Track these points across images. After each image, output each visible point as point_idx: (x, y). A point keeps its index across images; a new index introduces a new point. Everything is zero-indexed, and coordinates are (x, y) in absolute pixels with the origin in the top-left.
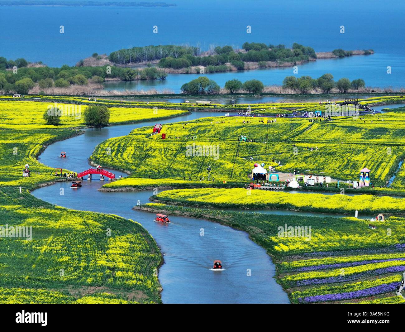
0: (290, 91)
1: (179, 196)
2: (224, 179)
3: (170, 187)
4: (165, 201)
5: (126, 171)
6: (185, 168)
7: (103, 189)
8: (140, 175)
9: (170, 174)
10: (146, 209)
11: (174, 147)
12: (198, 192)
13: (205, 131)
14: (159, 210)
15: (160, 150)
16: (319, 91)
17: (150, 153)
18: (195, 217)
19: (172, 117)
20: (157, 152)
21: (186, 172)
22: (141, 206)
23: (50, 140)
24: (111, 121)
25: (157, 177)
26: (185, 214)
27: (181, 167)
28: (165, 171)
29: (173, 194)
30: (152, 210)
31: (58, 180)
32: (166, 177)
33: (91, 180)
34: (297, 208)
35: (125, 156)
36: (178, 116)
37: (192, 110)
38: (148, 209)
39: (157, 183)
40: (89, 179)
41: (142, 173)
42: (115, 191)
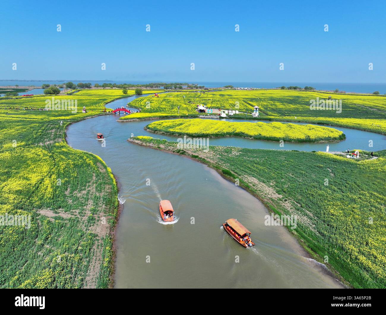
0: (189, 88)
1: (163, 126)
2: (186, 113)
3: (158, 118)
4: (153, 130)
5: (139, 109)
6: (165, 107)
7: (119, 120)
8: (144, 111)
9: (159, 110)
10: (137, 142)
11: (161, 100)
12: (175, 123)
13: (171, 95)
14: (147, 144)
15: (156, 101)
16: (195, 88)
17: (152, 101)
18: (178, 152)
19: (161, 93)
20: (155, 101)
21: (167, 109)
22: (134, 138)
23: (119, 98)
24: (143, 93)
25: (153, 112)
26: (169, 149)
27: (164, 107)
28: (157, 109)
29: (159, 125)
30: (141, 143)
31: (101, 114)
32: (157, 112)
33: (119, 114)
34: (251, 136)
35: (142, 103)
36: (163, 92)
37: (166, 91)
38: (139, 142)
39: (151, 116)
40: (118, 113)
41: (145, 110)
42: (126, 121)
